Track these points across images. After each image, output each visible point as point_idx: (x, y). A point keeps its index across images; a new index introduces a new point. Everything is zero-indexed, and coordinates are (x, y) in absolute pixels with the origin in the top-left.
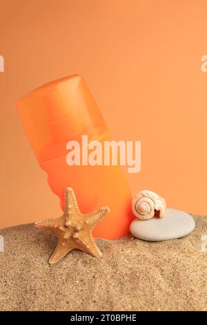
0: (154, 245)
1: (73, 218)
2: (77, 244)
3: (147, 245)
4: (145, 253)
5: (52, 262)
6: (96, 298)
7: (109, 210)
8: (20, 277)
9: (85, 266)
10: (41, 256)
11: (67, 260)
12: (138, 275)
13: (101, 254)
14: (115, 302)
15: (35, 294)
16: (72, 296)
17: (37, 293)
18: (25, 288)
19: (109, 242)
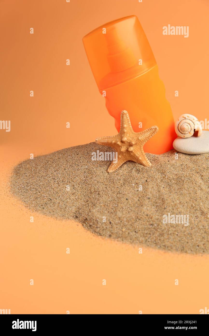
0: (194, 157)
1: (128, 135)
2: (131, 156)
3: (188, 157)
4: (187, 163)
5: (110, 171)
6: (150, 196)
7: (158, 128)
8: (85, 182)
9: (138, 173)
10: (100, 166)
11: (123, 169)
12: (183, 179)
13: (150, 164)
14: (166, 198)
15: (99, 194)
16: (130, 195)
17: (101, 193)
18: (90, 190)
19: (156, 156)
